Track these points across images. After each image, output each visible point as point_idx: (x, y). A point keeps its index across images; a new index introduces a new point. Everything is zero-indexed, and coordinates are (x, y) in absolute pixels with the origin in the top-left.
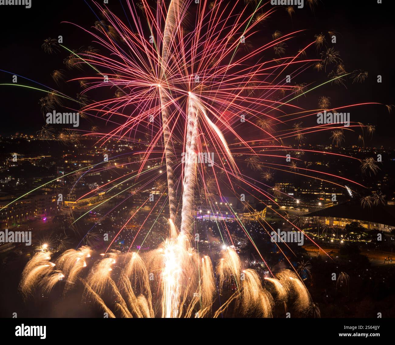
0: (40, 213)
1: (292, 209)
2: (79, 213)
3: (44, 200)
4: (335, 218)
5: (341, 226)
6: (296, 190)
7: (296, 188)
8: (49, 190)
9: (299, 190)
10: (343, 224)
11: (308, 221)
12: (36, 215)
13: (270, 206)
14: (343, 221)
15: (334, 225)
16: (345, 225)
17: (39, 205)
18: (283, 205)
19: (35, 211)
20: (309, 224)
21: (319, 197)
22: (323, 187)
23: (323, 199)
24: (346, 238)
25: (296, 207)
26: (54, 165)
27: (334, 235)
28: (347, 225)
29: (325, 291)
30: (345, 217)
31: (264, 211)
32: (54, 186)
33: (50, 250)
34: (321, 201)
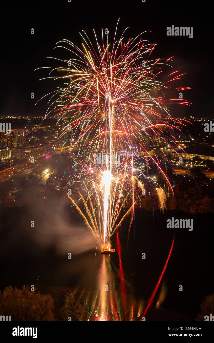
0: (46, 154)
1: (166, 149)
2: (64, 153)
3: (48, 147)
4: (187, 154)
5: (191, 158)
6: (167, 140)
7: (167, 139)
8: (51, 142)
9: (169, 140)
10: (191, 157)
11: (174, 155)
12: (44, 155)
13: (155, 148)
14: (191, 155)
15: (187, 157)
16: (192, 157)
17: (45, 150)
18: (161, 148)
19: (44, 153)
20: (175, 157)
21: (179, 143)
22: (180, 138)
23: (181, 144)
24: (193, 164)
25: (168, 148)
26: (54, 130)
27: (187, 163)
28: (193, 158)
29: (185, 192)
30: (192, 154)
31: (153, 151)
32: (53, 140)
33: (49, 173)
34: (180, 145)
